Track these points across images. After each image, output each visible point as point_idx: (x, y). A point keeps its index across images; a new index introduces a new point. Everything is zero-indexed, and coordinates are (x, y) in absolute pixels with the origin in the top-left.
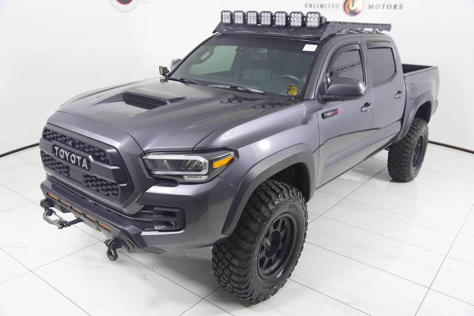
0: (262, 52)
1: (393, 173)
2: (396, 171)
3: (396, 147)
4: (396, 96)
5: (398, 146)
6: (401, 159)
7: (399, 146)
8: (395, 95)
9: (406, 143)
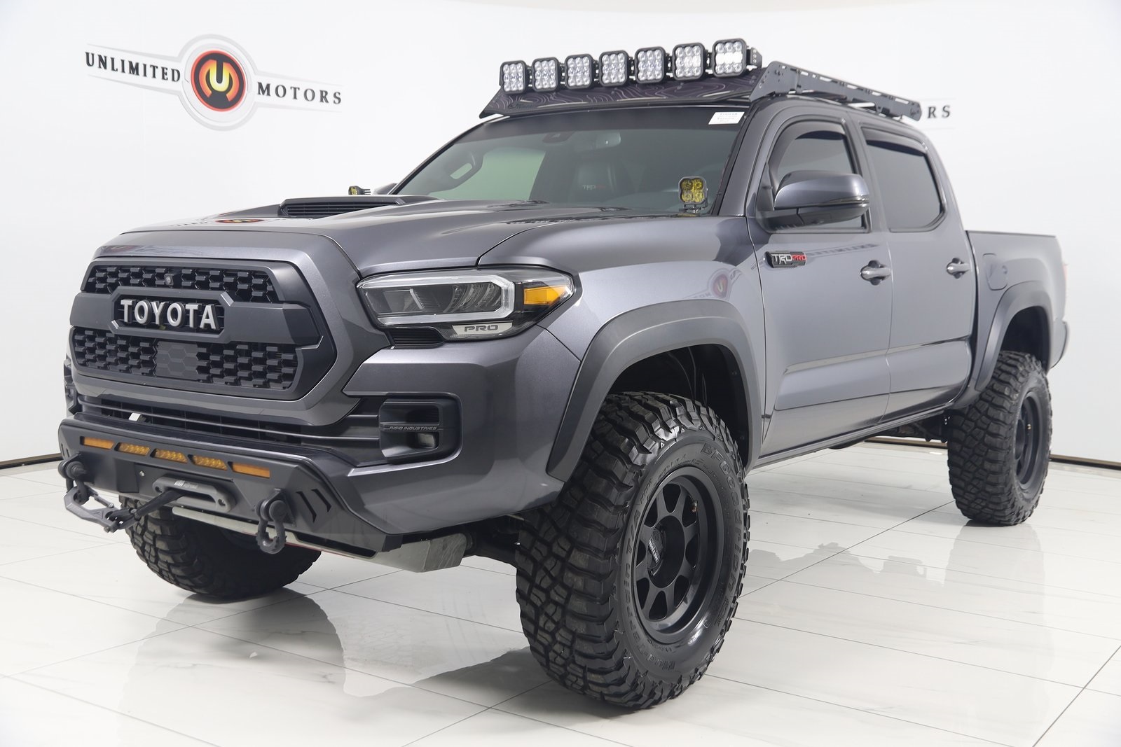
0: (607, 142)
1: (967, 499)
2: (972, 491)
3: (967, 422)
4: (949, 268)
5: (972, 420)
6: (984, 453)
7: (973, 418)
8: (948, 266)
9: (990, 408)
